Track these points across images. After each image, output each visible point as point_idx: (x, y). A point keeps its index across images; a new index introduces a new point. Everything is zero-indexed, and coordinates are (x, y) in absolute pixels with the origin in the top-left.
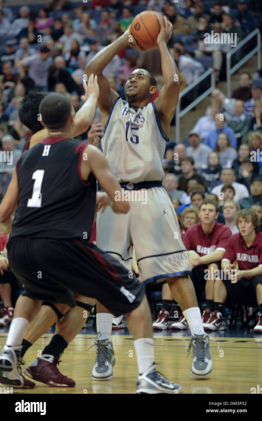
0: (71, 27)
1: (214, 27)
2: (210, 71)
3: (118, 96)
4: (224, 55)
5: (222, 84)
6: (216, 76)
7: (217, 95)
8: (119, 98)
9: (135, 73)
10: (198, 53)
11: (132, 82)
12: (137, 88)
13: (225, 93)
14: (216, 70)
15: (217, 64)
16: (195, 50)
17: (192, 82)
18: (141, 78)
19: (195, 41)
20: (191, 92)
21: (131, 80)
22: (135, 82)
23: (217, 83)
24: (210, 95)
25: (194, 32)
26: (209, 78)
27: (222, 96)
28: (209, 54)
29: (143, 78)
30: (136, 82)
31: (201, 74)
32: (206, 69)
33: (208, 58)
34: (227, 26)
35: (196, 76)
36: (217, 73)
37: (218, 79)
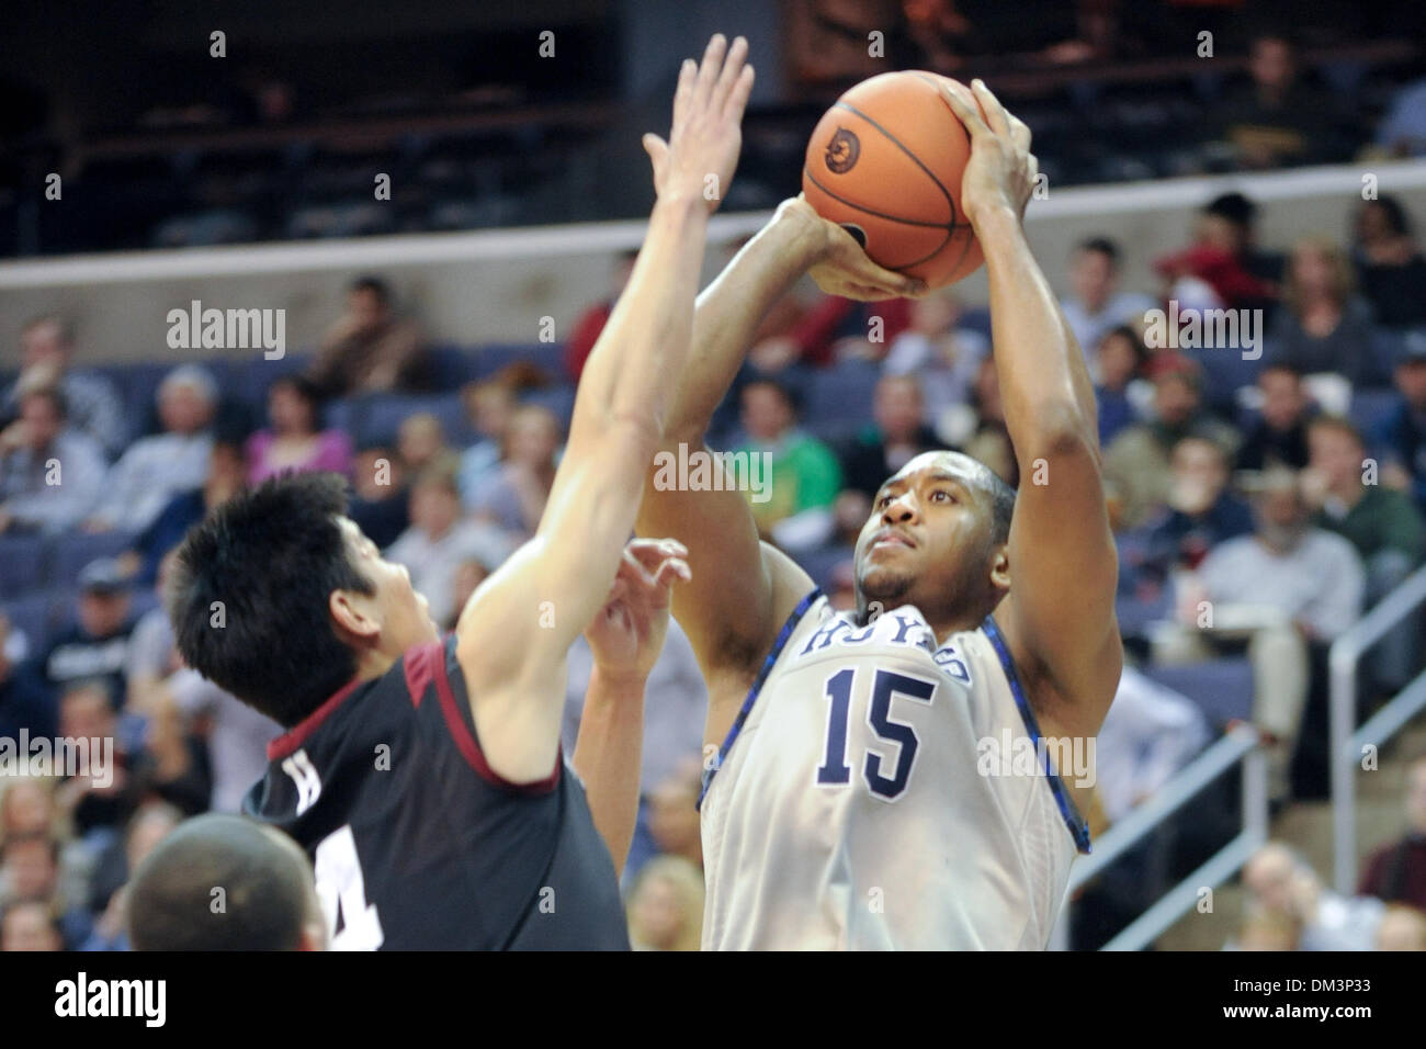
0: (452, 488)
1: (1260, 494)
2: (1239, 740)
3: (810, 586)
4: (1317, 655)
5: (1304, 817)
6: (1271, 774)
7: (1278, 882)
8: (813, 598)
9: (912, 474)
10: (1170, 641)
11: (892, 517)
12: (919, 548)
13: (1323, 866)
14: (1269, 740)
15: (1280, 706)
16: (1155, 622)
17: (1136, 804)
18: (947, 499)
19: (1155, 572)
20: (1131, 861)
21: (885, 512)
22: (907, 516)
23: (1275, 810)
24: (1237, 878)
25: (1149, 519)
26: (1230, 782)
27: (1303, 883)
28: (1232, 647)
29: (954, 500)
30: (913, 520)
31: (1188, 760)
32: (1217, 732)
33: (1228, 671)
34: (1334, 487)
35: (1158, 771)
36: (1280, 757)
37: (1282, 790)
